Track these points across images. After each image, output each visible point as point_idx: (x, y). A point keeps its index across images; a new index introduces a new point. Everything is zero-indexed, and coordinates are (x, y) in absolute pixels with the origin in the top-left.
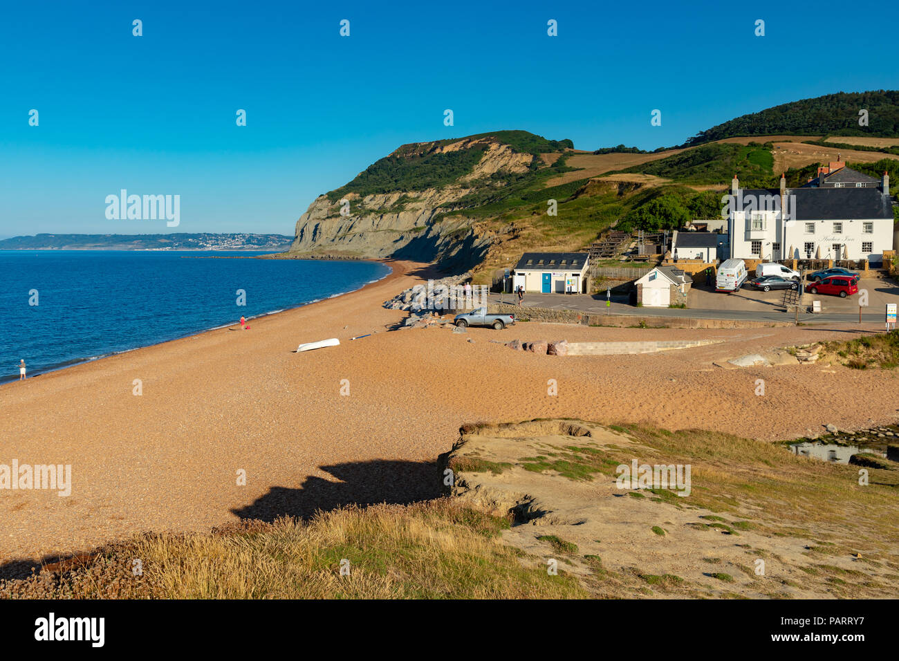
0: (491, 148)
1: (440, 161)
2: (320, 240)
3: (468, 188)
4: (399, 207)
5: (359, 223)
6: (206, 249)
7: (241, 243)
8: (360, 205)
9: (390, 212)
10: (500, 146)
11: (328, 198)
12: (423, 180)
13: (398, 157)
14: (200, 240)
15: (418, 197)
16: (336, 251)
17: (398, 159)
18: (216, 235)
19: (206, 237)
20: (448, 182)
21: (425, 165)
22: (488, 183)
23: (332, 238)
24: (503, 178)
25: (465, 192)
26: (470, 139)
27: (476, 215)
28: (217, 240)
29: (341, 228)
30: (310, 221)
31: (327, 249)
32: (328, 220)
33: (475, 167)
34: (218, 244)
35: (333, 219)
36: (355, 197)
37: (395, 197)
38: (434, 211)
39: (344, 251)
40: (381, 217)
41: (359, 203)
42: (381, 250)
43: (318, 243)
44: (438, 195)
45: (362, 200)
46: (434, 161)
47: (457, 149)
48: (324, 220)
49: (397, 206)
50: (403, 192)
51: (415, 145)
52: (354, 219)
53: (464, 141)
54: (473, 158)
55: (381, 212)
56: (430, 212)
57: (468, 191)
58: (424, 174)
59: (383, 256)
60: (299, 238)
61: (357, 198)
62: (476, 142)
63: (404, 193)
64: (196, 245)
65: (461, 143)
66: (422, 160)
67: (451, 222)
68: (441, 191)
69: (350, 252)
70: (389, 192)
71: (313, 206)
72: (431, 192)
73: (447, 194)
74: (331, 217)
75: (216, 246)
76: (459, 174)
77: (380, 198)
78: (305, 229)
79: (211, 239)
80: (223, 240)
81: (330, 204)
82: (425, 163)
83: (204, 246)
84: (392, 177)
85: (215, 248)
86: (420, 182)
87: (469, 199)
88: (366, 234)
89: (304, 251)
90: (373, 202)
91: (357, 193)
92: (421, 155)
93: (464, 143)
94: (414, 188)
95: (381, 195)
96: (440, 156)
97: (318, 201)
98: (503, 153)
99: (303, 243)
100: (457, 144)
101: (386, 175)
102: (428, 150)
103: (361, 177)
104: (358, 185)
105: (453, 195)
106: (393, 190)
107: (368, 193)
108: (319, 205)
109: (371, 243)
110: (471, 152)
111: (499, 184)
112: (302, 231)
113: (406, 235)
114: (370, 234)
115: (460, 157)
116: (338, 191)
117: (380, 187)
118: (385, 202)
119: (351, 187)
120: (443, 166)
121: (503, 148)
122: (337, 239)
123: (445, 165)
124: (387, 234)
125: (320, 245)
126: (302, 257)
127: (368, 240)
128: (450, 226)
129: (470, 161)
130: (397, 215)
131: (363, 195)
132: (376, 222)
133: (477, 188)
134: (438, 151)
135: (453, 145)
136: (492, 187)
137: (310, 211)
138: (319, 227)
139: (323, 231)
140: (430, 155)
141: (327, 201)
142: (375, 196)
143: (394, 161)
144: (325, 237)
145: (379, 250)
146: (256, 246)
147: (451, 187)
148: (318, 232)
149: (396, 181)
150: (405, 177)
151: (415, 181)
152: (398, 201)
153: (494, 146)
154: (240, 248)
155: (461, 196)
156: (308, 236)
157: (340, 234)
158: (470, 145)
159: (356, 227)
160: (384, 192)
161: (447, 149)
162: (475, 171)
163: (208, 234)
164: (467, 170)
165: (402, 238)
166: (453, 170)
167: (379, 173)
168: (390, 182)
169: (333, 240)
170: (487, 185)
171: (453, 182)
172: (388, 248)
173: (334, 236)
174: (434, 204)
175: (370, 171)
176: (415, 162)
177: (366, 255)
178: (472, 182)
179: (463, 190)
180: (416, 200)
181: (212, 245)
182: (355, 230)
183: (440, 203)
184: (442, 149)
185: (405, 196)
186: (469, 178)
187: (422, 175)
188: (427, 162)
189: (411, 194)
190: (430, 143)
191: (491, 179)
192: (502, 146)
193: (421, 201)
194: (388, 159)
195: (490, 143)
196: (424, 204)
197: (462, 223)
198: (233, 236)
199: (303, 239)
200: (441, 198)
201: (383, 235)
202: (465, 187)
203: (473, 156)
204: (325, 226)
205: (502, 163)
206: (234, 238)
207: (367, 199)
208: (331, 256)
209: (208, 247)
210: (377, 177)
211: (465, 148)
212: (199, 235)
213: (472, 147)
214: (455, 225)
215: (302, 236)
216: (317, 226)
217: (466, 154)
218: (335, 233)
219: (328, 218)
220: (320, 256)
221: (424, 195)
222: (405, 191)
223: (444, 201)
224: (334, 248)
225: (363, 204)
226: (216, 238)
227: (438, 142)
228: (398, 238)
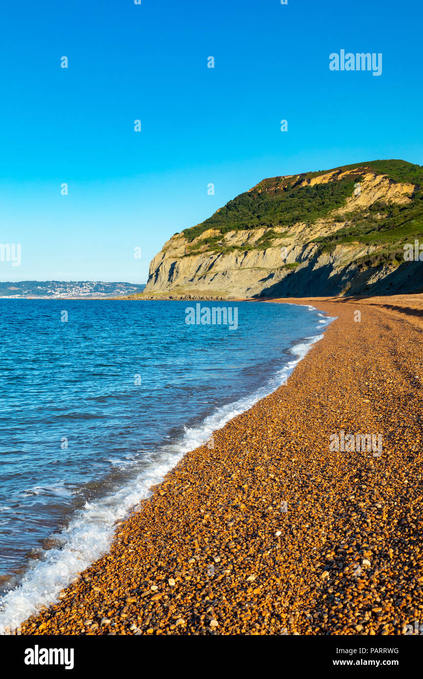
0: (365, 179)
1: (308, 195)
2: (178, 280)
3: (342, 221)
4: (265, 243)
5: (221, 260)
6: (54, 297)
7: (89, 291)
8: (220, 242)
9: (255, 248)
10: (375, 177)
11: (184, 236)
12: (289, 214)
13: (260, 192)
14: (50, 288)
15: (286, 232)
16: (198, 291)
17: (259, 194)
18: (64, 283)
19: (55, 285)
20: (319, 216)
21: (290, 199)
22: (366, 216)
23: (191, 278)
24: (383, 210)
25: (339, 226)
26: (341, 170)
27: (378, 241)
28: (66, 288)
29: (200, 266)
30: (166, 260)
31: (186, 289)
32: (186, 259)
33: (348, 199)
34: (66, 292)
35: (192, 257)
36: (215, 234)
37: (260, 233)
38: (305, 246)
39: (205, 291)
40: (246, 254)
41: (219, 240)
42: (248, 289)
43: (175, 283)
44: (308, 230)
45: (222, 237)
46: (301, 195)
47: (326, 181)
48: (182, 258)
49: (262, 242)
50: (268, 226)
51: (278, 179)
52: (215, 257)
53: (334, 172)
54: (345, 190)
55: (245, 249)
56: (301, 248)
57: (343, 225)
58: (291, 208)
59: (250, 295)
60: (154, 278)
61: (217, 235)
62: (348, 172)
63: (270, 229)
64: (45, 293)
65: (330, 175)
66: (287, 194)
67: (345, 250)
68: (312, 225)
69: (212, 292)
70: (252, 227)
71: (168, 245)
72: (299, 227)
73: (319, 228)
74: (189, 255)
75: (65, 294)
76: (331, 207)
77: (242, 235)
78: (160, 268)
79: (60, 287)
80: (71, 288)
81: (186, 242)
82: (290, 197)
83: (51, 294)
84: (253, 213)
85: (63, 296)
86: (288, 216)
87: (347, 233)
88: (230, 272)
89: (161, 292)
90: (235, 239)
91: (218, 229)
92: (285, 189)
93: (334, 175)
94: (281, 223)
95: (244, 231)
96: (307, 189)
97: (174, 239)
98: (380, 184)
99: (158, 284)
100: (325, 176)
101: (247, 211)
102: (293, 184)
103: (220, 213)
104: (217, 222)
105: (325, 229)
106: (257, 226)
107: (229, 229)
108: (175, 244)
109: (236, 281)
110: (342, 184)
111: (379, 216)
112: (158, 270)
113: (277, 273)
114: (235, 272)
115: (330, 189)
116: (195, 228)
117: (242, 222)
118: (248, 239)
119: (209, 223)
120: (311, 199)
121: (379, 178)
122: (197, 278)
123: (313, 198)
124: (254, 271)
125: (178, 286)
126: (159, 298)
127: (232, 278)
128: (345, 255)
129: (342, 193)
130: (263, 251)
131: (224, 231)
132: (240, 260)
133: (354, 221)
134: (304, 184)
135: (321, 177)
136: (371, 220)
137: (165, 250)
138: (176, 266)
139: (181, 270)
140: (296, 189)
141: (184, 239)
142: (237, 232)
143: (256, 196)
144: (182, 276)
145: (245, 289)
146: (103, 294)
147: (323, 221)
148: (175, 271)
149: (258, 217)
150: (269, 212)
151: (281, 216)
152: (263, 236)
153: (368, 177)
154: (88, 296)
155: (335, 230)
156: (164, 275)
157: (200, 273)
158: (340, 176)
159: (217, 265)
160: (247, 228)
161: (313, 183)
162: (349, 204)
163: (57, 282)
164: (340, 203)
165: (271, 276)
166: (323, 203)
167: (239, 209)
168: (252, 218)
169: (192, 280)
170: (365, 218)
171: (325, 216)
172: (256, 288)
173: (192, 275)
174: (304, 239)
175: (229, 207)
176: (279, 197)
177: (231, 295)
178: (347, 215)
179: (337, 224)
180: (283, 235)
181: (60, 293)
182: (216, 269)
183: (312, 238)
184: (309, 181)
185: (270, 231)
186: (341, 211)
187: (287, 210)
188: (292, 196)
189: (278, 229)
190: (295, 176)
191: (369, 211)
192: (378, 177)
193: (289, 236)
194: (249, 194)
195: (364, 174)
196: (293, 240)
197: (360, 251)
198: (81, 284)
199: (159, 278)
200: (312, 233)
201: (249, 273)
202: (339, 220)
203: (345, 188)
204: (182, 264)
205: (379, 194)
206: (81, 286)
207: (228, 236)
208: (192, 296)
209: (57, 295)
210: (237, 214)
211: (335, 180)
212: (48, 282)
213: (343, 178)
214: (351, 255)
215: (157, 276)
216: (173, 265)
217: (337, 186)
218: (194, 272)
219: (186, 256)
220: (179, 296)
221: (292, 229)
222: (271, 226)
223: (316, 236)
224: (193, 288)
225: (223, 241)
226: (65, 286)
227: (303, 175)
228: (266, 276)
